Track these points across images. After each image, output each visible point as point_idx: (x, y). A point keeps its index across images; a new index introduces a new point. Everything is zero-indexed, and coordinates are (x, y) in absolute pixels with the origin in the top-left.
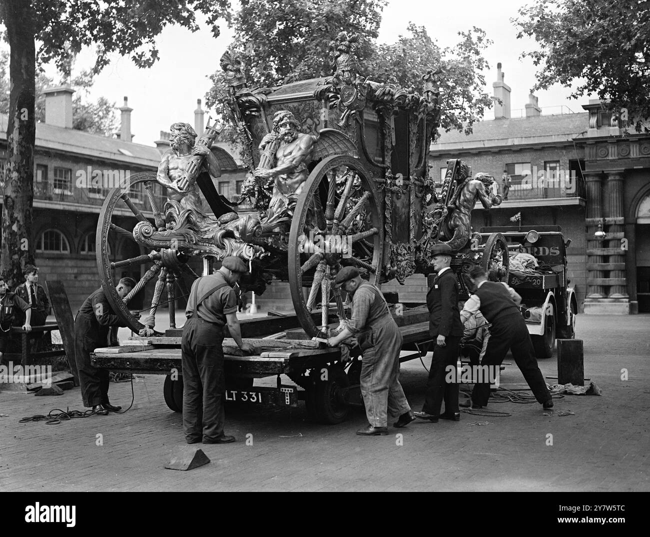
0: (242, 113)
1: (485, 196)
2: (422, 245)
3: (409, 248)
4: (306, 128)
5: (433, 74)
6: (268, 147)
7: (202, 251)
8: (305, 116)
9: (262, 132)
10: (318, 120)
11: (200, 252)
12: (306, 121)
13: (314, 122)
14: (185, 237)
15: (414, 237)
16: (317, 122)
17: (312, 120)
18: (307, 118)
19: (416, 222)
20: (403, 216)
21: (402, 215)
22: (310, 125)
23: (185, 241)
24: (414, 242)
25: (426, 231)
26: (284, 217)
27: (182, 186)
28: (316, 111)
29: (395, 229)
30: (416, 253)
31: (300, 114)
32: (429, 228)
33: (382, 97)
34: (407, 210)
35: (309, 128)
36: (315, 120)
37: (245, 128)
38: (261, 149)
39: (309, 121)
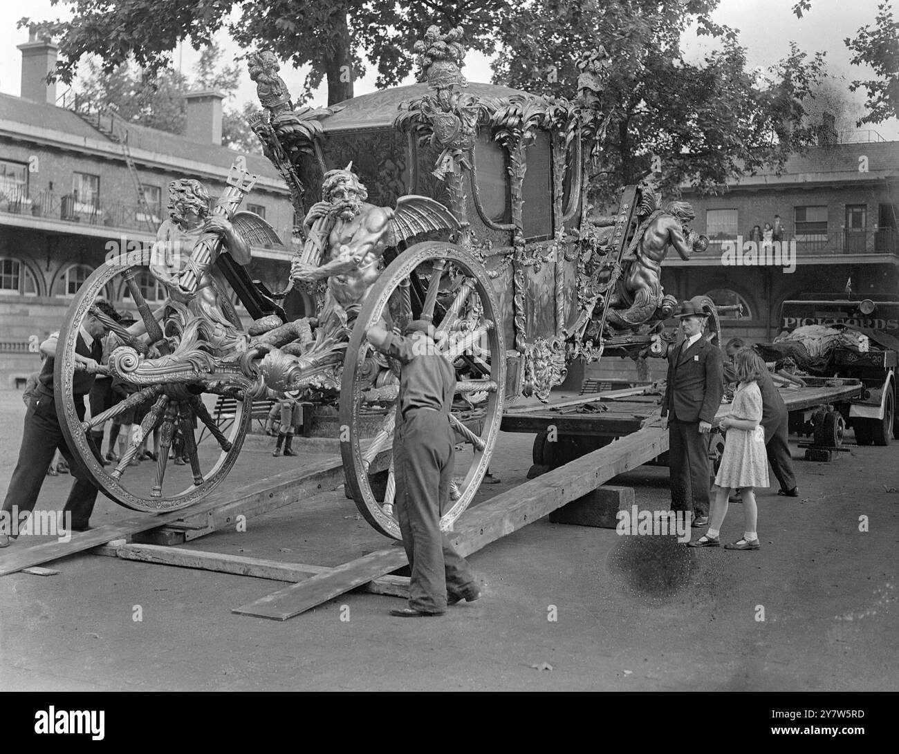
0: (286, 149)
1: (681, 241)
2: (577, 335)
3: (556, 344)
4: (385, 174)
5: (593, 61)
6: (316, 225)
7: (222, 382)
8: (383, 155)
9: (318, 179)
10: (403, 163)
11: (219, 384)
12: (383, 164)
13: (397, 166)
14: (192, 365)
15: (564, 326)
16: (402, 167)
17: (393, 162)
18: (386, 159)
19: (567, 299)
20: (546, 296)
21: (543, 295)
22: (391, 171)
23: (193, 369)
24: (564, 333)
25: (584, 308)
26: (341, 341)
27: (186, 285)
28: (399, 149)
29: (532, 320)
30: (567, 347)
31: (374, 152)
32: (589, 303)
33: (506, 120)
34: (552, 285)
35: (390, 175)
36: (398, 162)
37: (291, 173)
38: (306, 227)
39: (389, 164)
